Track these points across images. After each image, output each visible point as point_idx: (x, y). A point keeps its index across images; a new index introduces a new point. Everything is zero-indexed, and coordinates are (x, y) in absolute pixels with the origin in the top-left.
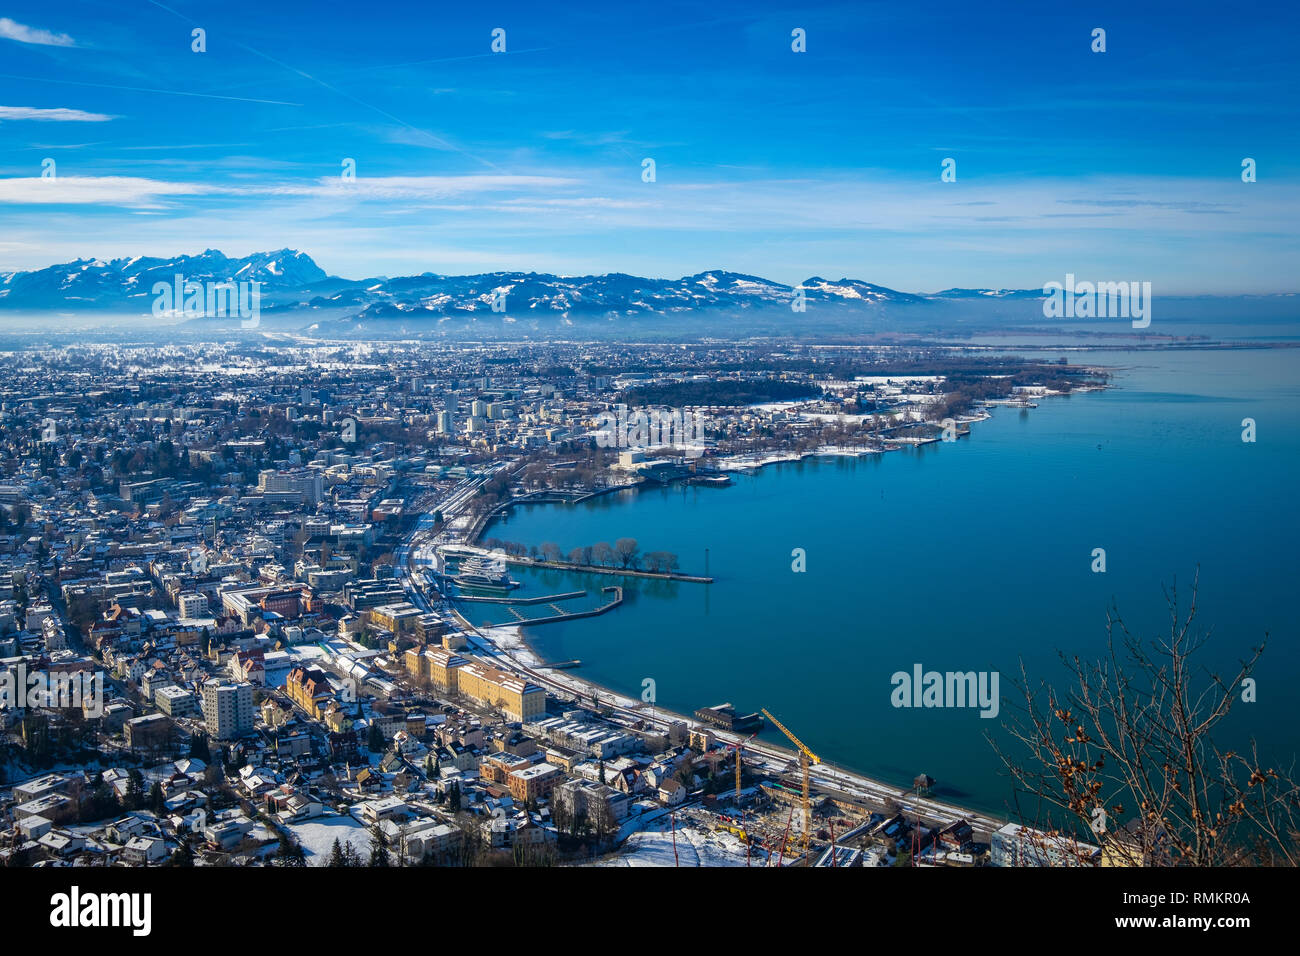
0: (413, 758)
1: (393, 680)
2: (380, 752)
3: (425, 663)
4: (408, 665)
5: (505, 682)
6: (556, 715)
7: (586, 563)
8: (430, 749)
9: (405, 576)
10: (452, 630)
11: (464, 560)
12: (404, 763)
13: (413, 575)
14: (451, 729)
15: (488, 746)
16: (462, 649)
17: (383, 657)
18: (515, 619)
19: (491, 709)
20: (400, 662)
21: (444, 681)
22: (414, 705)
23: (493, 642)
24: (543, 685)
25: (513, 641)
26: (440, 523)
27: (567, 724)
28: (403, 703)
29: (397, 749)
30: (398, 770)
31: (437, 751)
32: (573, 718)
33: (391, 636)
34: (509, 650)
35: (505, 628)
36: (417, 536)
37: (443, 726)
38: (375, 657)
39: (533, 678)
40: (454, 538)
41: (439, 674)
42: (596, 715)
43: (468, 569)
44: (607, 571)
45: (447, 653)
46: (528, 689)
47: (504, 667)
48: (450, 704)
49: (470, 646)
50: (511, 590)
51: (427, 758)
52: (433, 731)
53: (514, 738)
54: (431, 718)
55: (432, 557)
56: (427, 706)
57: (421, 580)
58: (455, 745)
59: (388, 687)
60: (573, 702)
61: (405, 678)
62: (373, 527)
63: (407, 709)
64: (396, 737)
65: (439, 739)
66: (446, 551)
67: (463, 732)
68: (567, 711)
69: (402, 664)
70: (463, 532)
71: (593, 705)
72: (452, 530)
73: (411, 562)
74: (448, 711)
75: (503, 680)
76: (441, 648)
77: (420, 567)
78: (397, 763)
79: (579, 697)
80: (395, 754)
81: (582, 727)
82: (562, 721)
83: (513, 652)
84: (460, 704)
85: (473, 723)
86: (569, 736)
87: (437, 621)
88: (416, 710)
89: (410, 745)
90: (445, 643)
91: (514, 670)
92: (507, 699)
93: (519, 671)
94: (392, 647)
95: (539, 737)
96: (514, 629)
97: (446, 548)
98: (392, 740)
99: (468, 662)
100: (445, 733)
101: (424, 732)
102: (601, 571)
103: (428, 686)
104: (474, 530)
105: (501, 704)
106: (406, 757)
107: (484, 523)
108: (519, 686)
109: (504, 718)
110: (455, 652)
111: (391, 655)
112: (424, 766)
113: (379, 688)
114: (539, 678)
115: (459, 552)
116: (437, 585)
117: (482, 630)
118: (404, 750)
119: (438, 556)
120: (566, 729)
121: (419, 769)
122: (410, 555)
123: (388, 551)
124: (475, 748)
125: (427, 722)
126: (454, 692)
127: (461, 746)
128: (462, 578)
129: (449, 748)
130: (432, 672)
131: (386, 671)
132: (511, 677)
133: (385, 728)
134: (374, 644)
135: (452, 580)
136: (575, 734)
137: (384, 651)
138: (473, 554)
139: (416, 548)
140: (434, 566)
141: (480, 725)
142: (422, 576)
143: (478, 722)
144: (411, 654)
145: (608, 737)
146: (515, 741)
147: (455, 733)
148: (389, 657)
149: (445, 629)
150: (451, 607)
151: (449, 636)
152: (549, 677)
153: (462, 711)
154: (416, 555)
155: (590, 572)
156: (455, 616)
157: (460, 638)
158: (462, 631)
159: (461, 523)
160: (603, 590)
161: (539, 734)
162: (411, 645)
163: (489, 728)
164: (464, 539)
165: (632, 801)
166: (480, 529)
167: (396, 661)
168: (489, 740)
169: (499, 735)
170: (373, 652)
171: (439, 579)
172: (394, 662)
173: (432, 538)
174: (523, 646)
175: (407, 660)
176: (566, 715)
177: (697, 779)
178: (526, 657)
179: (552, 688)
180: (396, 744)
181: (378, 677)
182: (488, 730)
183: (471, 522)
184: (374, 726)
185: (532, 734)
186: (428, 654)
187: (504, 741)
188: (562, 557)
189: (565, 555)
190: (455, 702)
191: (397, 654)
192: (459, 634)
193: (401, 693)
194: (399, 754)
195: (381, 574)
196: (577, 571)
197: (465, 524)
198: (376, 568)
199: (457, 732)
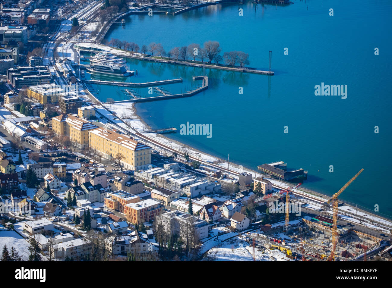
0: (58, 193)
1: (43, 138)
2: (34, 188)
3: (65, 127)
4: (54, 128)
5: (123, 142)
6: (159, 166)
7: (182, 59)
8: (69, 187)
9: (51, 64)
10: (85, 104)
11: (94, 54)
12: (51, 196)
13: (57, 64)
14: (84, 174)
15: (110, 186)
16: (92, 118)
17: (36, 122)
18: (131, 97)
19: (113, 160)
20: (48, 126)
21: (79, 140)
22: (58, 156)
23: (114, 114)
24: (150, 145)
25: (129, 113)
26: (76, 27)
27: (167, 172)
28: (50, 154)
29: (46, 186)
30: (47, 200)
31: (74, 188)
32: (171, 168)
33: (41, 107)
34: (125, 119)
35: (123, 104)
36: (60, 36)
37: (79, 171)
38: (30, 122)
39: (143, 140)
40: (87, 38)
41: (75, 135)
42: (187, 167)
43: (96, 60)
44: (197, 65)
45: (81, 120)
46: (139, 147)
47: (122, 131)
48: (83, 156)
49: (98, 116)
50: (127, 76)
51: (67, 193)
52: (71, 174)
53: (129, 181)
54: (70, 166)
55: (70, 51)
56: (69, 158)
57: (63, 67)
58: (87, 184)
59: (40, 143)
60: (171, 157)
61: (52, 137)
62: (28, 29)
63: (53, 159)
64: (46, 178)
65: (76, 181)
66: (80, 47)
67: (92, 176)
68: (166, 163)
69: (49, 127)
70: (93, 34)
71: (185, 160)
72: (85, 32)
73: (55, 54)
74: (82, 161)
75: (121, 140)
76: (77, 117)
77: (62, 58)
78: (46, 196)
79: (175, 154)
80: (45, 189)
81: (177, 175)
82: (163, 170)
83: (129, 121)
84: (91, 156)
85: (100, 169)
86: (168, 181)
87: (74, 98)
88: (60, 159)
89: (56, 183)
90: (80, 113)
91: (129, 133)
92: (124, 154)
93: (132, 134)
94: (43, 115)
95: (147, 181)
96: (130, 105)
97: (81, 45)
98: (43, 180)
99: (97, 127)
100: (80, 176)
101: (65, 175)
102: (193, 64)
103: (68, 143)
104: (101, 33)
105: (120, 157)
106: (53, 192)
107: (108, 28)
108: (133, 145)
109: (122, 167)
110: (87, 120)
111: (42, 120)
112: (65, 199)
113: (33, 144)
114: (147, 139)
115: (90, 48)
116: (74, 72)
117: (106, 105)
118: (51, 187)
119: (75, 51)
120: (165, 176)
121: (62, 200)
122: (55, 50)
123: (39, 46)
124: (102, 187)
125: (68, 168)
126: (86, 148)
127: (91, 185)
128: (92, 67)
129: (83, 187)
130: (71, 133)
131: (38, 131)
132: (127, 139)
133: (37, 171)
134: (30, 113)
135: (85, 69)
136: (172, 180)
137: (36, 118)
138: (100, 50)
139: (59, 44)
140: (72, 58)
141: (104, 172)
142: (64, 65)
143: (103, 169)
144: (56, 121)
145: (195, 182)
146: (129, 183)
147: (87, 177)
148: (40, 122)
149: (80, 103)
150: (84, 88)
151: (83, 108)
152: (153, 139)
153: (92, 161)
154: (59, 49)
155: (185, 65)
156: (87, 94)
157: (91, 110)
158: (92, 105)
159: (92, 27)
160: (194, 78)
161: (146, 179)
162: (56, 114)
163: (111, 173)
164: (94, 39)
165: (212, 227)
166: (106, 32)
167: (46, 125)
168: (111, 182)
169: (118, 178)
170: (29, 118)
171: (75, 67)
172: (44, 126)
173: (70, 37)
174: (136, 117)
175: (53, 124)
176: (166, 166)
177: (258, 213)
178: (138, 125)
179: (156, 147)
180: (46, 182)
181: (33, 136)
182: (111, 175)
183: (99, 27)
184: (30, 170)
185: (141, 179)
186: (68, 120)
187: (122, 183)
188: (164, 54)
189: (167, 52)
190: (87, 155)
191: (46, 120)
192: (90, 107)
193: (49, 148)
194: (48, 189)
195: (34, 63)
196: (175, 64)
197: (94, 28)
198: (31, 58)
199: (89, 176)
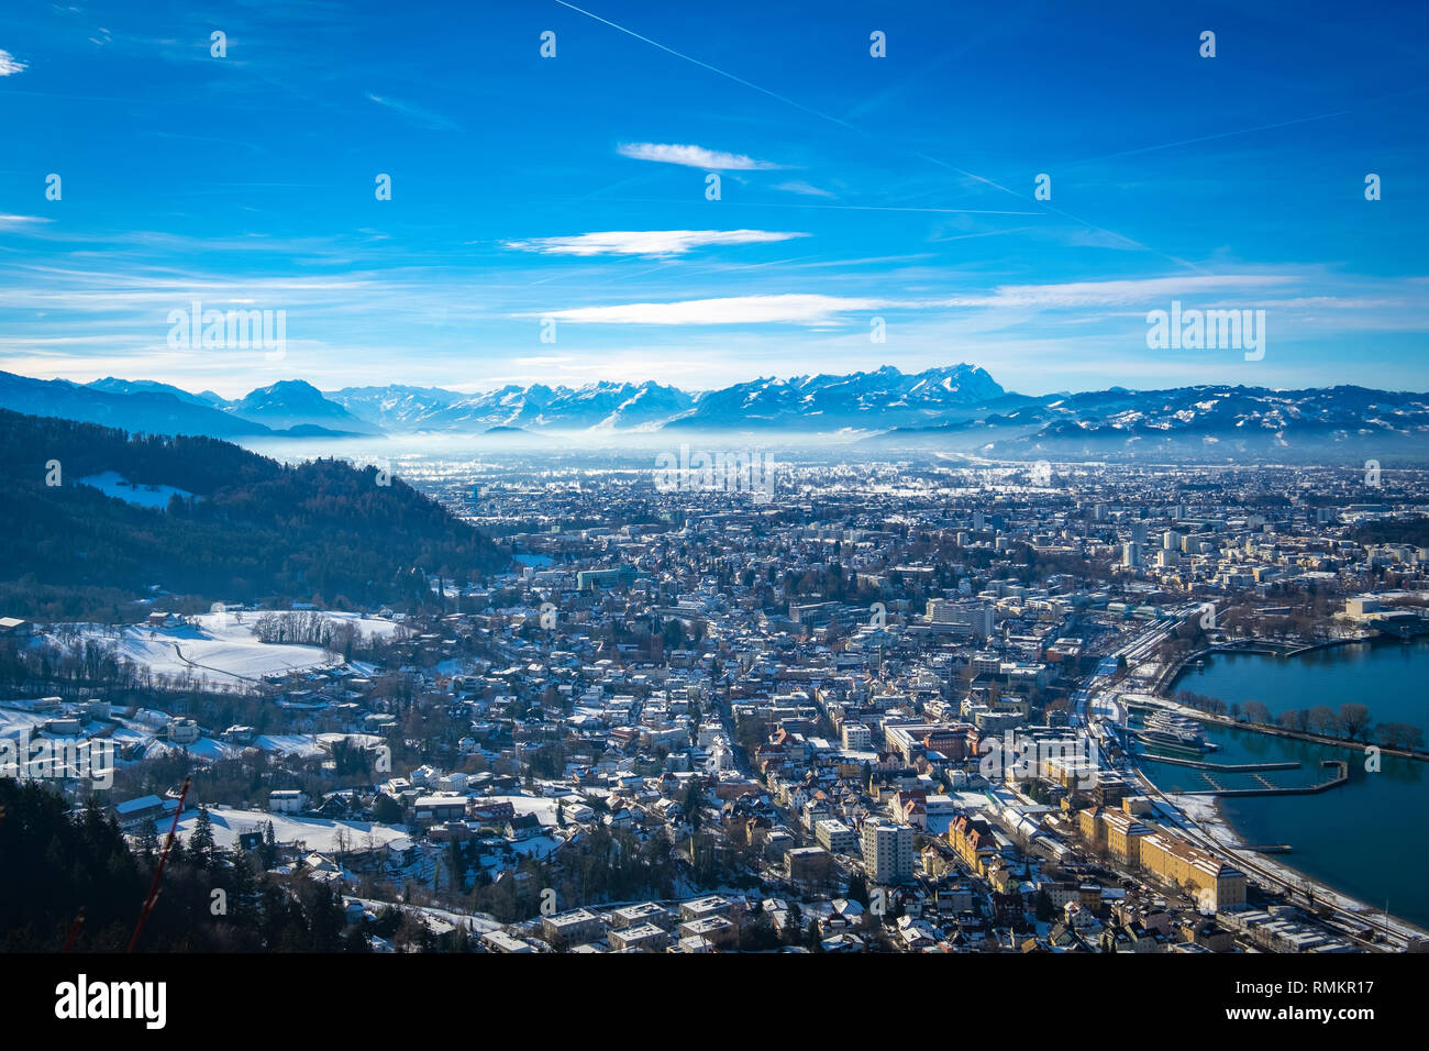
0: (1086, 934)
1: (1065, 841)
2: (1049, 921)
3: (1102, 828)
4: (1082, 827)
5: (1197, 861)
6: (1259, 909)
7: (1301, 729)
8: (1106, 927)
9: (1081, 725)
10: (1134, 792)
11: (1150, 713)
12: (1075, 939)
13: (1091, 725)
14: (1130, 907)
15: (1174, 934)
16: (1145, 816)
17: (1055, 814)
18: (1212, 788)
19: (1180, 890)
20: (1073, 823)
21: (1124, 850)
22: (1088, 873)
23: (1183, 812)
24: (1244, 870)
25: (1207, 813)
26: (1123, 669)
27: (1274, 921)
28: (1076, 869)
29: (1067, 920)
30: (1068, 945)
31: (1113, 930)
32: (1281, 914)
33: (1064, 792)
34: (1202, 823)
35: (1197, 797)
36: (1096, 681)
37: (1122, 902)
38: (1045, 813)
39: (1231, 860)
40: (1139, 687)
41: (1118, 842)
42: (1310, 914)
43: (1154, 723)
44: (1328, 742)
45: (1127, 819)
46: (1225, 874)
47: (1196, 842)
48: (1130, 878)
49: (1154, 813)
50: (1206, 752)
51: (1102, 936)
52: (1109, 906)
53: (1207, 929)
54: (1107, 891)
55: (1112, 706)
56: (1103, 876)
57: (1099, 731)
58: (1135, 926)
59: (1060, 849)
60: (1281, 895)
61: (1079, 842)
62: (1047, 668)
63: (1080, 877)
64: (1067, 907)
65: (1117, 917)
66: (1128, 701)
67: (1144, 912)
68: (1272, 905)
69: (1075, 826)
70: (1150, 681)
71: (1307, 902)
72: (1137, 678)
73: (1088, 710)
74: (1128, 885)
75: (1194, 858)
76: (1122, 812)
77: (1099, 717)
78: (1067, 937)
79: (1289, 890)
80: (1065, 926)
81: (1293, 927)
82: (1266, 916)
83: (1207, 826)
84: (1142, 880)
85: (1157, 903)
86: (1275, 936)
87: (1117, 781)
88: (1090, 878)
89: (1083, 918)
90: (1126, 807)
91: (1208, 847)
92: (1199, 881)
93: (1214, 849)
94: (1065, 805)
95: (1238, 931)
96: (1209, 800)
97: (1129, 697)
98: (1063, 911)
99: (1153, 832)
100: (1123, 910)
101: (1099, 906)
102: (1320, 740)
103: (1105, 854)
104: (1162, 680)
105: (1191, 885)
106: (1078, 931)
107: (1175, 673)
108: (1212, 868)
109: (1195, 902)
110: (1138, 818)
111: (1064, 813)
112: (1098, 945)
113: (1049, 849)
114: (1238, 860)
115: (1145, 704)
116: (1117, 740)
117: (1169, 796)
118: (1075, 923)
119: (1119, 706)
120: (1271, 927)
121: (1093, 947)
122: (1088, 703)
123: (1064, 696)
124: (1159, 933)
125: (1103, 895)
126: (1135, 864)
127: (1142, 928)
128: (1147, 734)
129: (1128, 929)
130: (1110, 837)
131: (1058, 830)
132: (1204, 856)
133: (1055, 895)
134: (1044, 799)
135: (1135, 735)
136: (1283, 934)
137: (1055, 808)
138: (1161, 707)
139: (1094, 695)
140: (1115, 717)
141: (1165, 907)
142: (1101, 727)
143: (1163, 903)
144: (1087, 815)
145: (1325, 943)
146: (1208, 932)
147: (1136, 913)
148: (1061, 815)
149: (1126, 790)
150: (1134, 766)
151: (1131, 799)
152: (1250, 860)
153: (1144, 887)
154: (1095, 702)
155: (1306, 740)
156: (1138, 776)
157: (1143, 802)
158: (1146, 795)
159: (1148, 670)
160: (1322, 763)
161: (1237, 927)
162: (1087, 805)
163: (1176, 912)
164: (1151, 689)
166: (1170, 679)
167: (1069, 820)
168: (1176, 926)
169: (1189, 922)
170: (1044, 808)
171: (1120, 732)
172: (1066, 822)
173: (1113, 685)
174: (1219, 821)
175: (1082, 821)
176: (1273, 910)
178: (1222, 834)
179: (1255, 875)
180: (1067, 915)
181: (1049, 837)
182: (1175, 914)
183: (1159, 670)
184: (1043, 891)
185: (1228, 927)
186: (1106, 816)
187: (1194, 930)
188: (1270, 719)
189: (1275, 716)
190: (1136, 876)
191: (1070, 813)
192: (1143, 799)
193: (1074, 858)
194: (1070, 927)
195: (1054, 721)
196: (1289, 737)
197: (1152, 672)
198: (1049, 714)
199: (1138, 911)
